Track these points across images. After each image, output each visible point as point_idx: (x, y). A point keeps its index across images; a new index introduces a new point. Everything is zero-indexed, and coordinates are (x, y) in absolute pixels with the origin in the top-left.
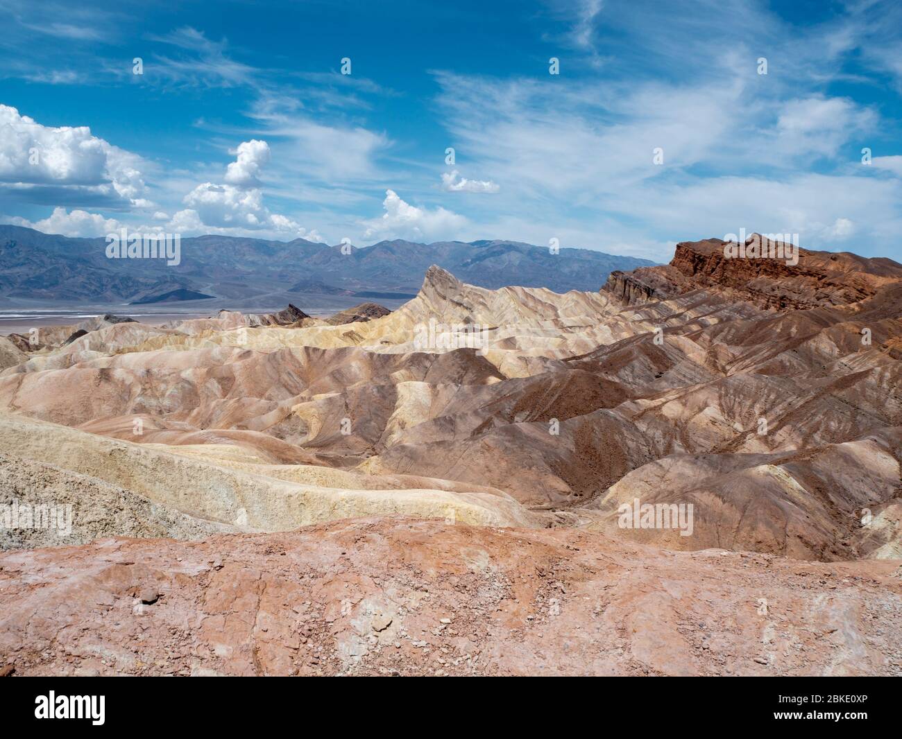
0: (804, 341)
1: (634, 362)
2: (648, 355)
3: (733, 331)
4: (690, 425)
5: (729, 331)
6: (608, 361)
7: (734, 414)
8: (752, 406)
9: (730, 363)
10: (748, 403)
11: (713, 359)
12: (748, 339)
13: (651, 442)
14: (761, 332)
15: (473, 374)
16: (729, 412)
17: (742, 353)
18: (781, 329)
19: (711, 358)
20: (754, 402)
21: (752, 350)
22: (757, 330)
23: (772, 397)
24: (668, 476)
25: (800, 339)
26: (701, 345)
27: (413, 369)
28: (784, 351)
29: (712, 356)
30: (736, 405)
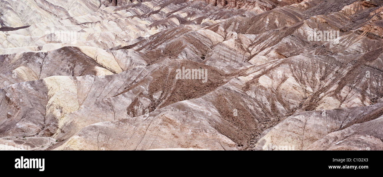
0: (295, 29)
1: (186, 48)
2: (192, 43)
3: (238, 24)
4: (280, 91)
5: (235, 24)
6: (166, 49)
7: (304, 81)
8: (314, 75)
9: (251, 45)
10: (311, 73)
11: (240, 44)
12: (249, 29)
13: (262, 105)
14: (256, 24)
15: (81, 65)
16: (300, 80)
17: (256, 39)
18: (269, 22)
19: (238, 43)
20: (314, 73)
21: (261, 36)
22: (253, 23)
23: (324, 69)
24: (308, 126)
25: (292, 28)
26: (220, 35)
27: (30, 65)
28: (285, 36)
29: (238, 42)
30: (303, 75)
